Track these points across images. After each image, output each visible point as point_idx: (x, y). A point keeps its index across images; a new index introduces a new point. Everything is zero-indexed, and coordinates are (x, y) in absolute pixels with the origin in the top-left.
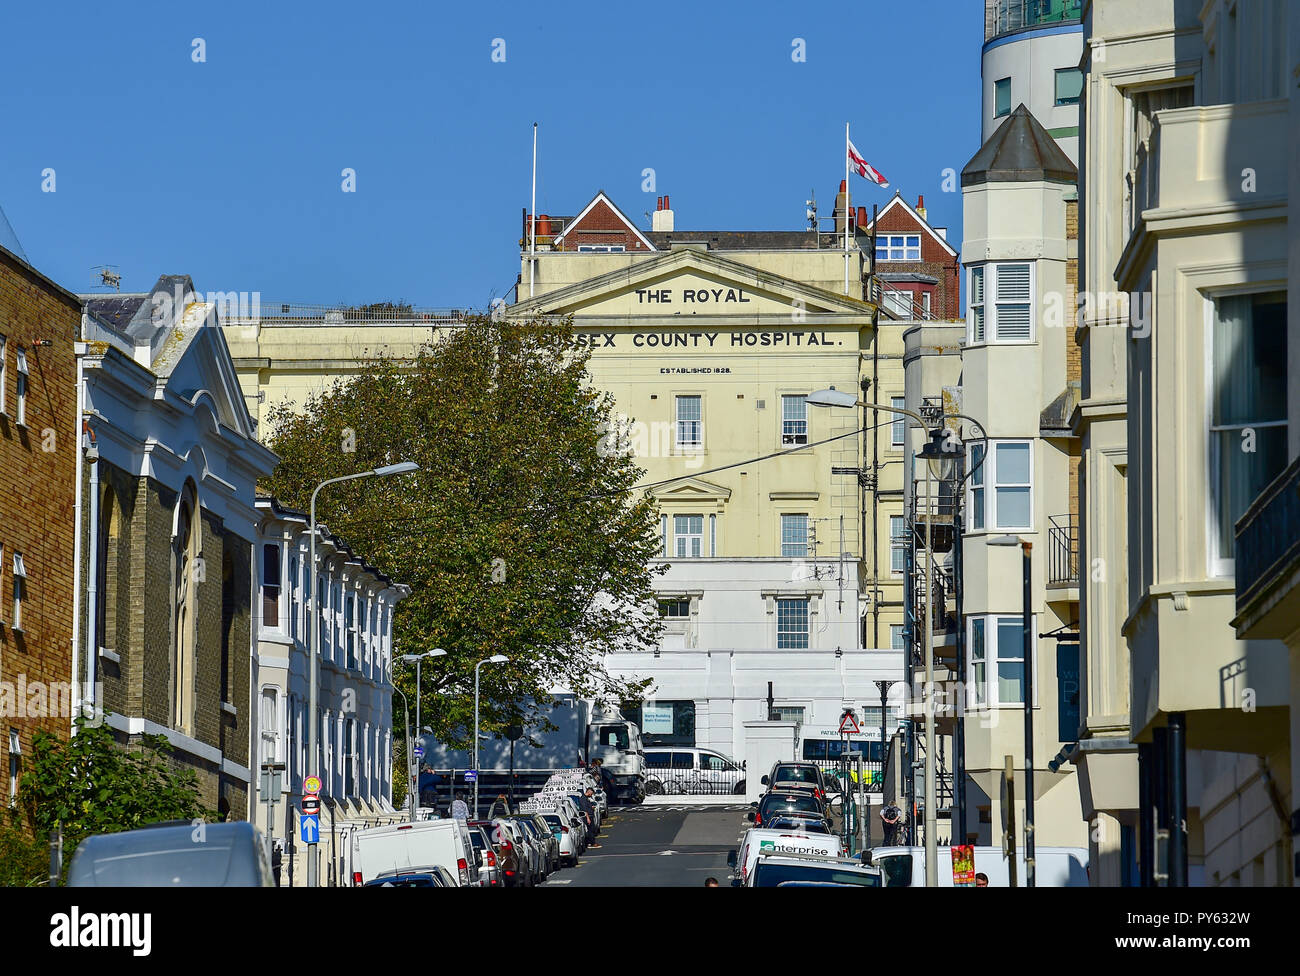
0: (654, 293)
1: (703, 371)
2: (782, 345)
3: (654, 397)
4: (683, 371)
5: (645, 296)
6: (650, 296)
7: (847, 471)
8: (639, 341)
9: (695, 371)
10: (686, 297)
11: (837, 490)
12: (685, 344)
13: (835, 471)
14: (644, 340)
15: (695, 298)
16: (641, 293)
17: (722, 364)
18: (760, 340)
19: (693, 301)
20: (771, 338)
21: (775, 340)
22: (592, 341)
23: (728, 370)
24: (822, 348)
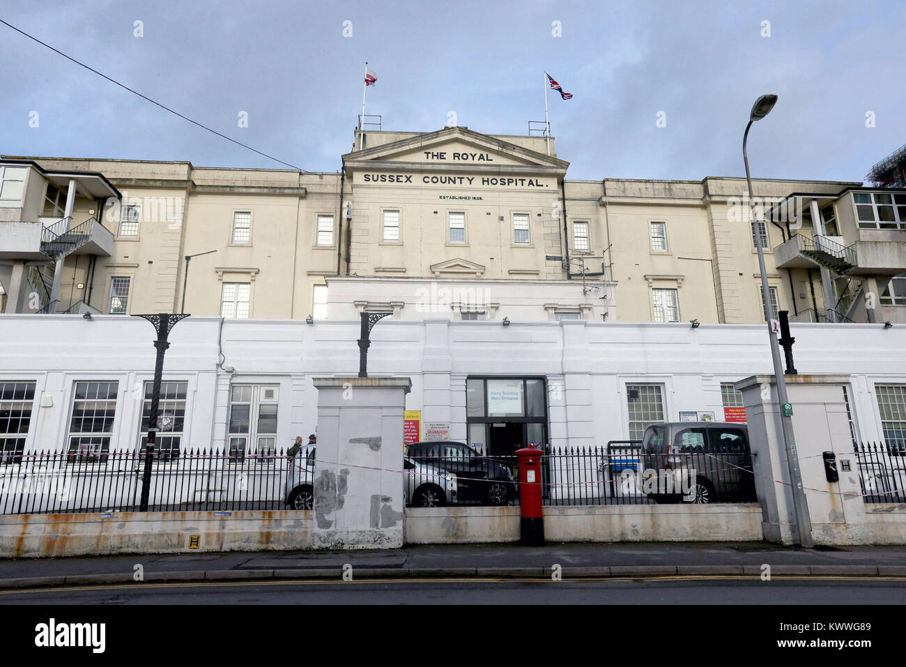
0: (435, 154)
1: (466, 198)
2: (512, 185)
3: (436, 212)
4: (454, 198)
5: (430, 156)
6: (433, 156)
7: (555, 259)
8: (426, 180)
9: (461, 198)
10: (454, 157)
11: (551, 270)
12: (454, 182)
13: (548, 258)
14: (430, 180)
15: (460, 157)
16: (428, 153)
17: (477, 195)
18: (499, 182)
19: (459, 159)
20: (506, 181)
21: (509, 182)
22: (398, 179)
23: (481, 198)
24: (536, 188)
